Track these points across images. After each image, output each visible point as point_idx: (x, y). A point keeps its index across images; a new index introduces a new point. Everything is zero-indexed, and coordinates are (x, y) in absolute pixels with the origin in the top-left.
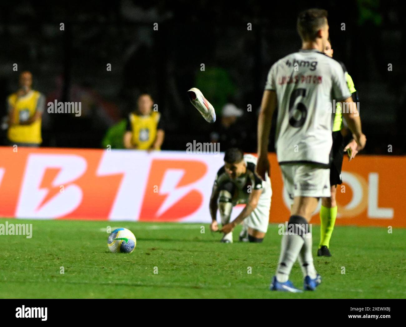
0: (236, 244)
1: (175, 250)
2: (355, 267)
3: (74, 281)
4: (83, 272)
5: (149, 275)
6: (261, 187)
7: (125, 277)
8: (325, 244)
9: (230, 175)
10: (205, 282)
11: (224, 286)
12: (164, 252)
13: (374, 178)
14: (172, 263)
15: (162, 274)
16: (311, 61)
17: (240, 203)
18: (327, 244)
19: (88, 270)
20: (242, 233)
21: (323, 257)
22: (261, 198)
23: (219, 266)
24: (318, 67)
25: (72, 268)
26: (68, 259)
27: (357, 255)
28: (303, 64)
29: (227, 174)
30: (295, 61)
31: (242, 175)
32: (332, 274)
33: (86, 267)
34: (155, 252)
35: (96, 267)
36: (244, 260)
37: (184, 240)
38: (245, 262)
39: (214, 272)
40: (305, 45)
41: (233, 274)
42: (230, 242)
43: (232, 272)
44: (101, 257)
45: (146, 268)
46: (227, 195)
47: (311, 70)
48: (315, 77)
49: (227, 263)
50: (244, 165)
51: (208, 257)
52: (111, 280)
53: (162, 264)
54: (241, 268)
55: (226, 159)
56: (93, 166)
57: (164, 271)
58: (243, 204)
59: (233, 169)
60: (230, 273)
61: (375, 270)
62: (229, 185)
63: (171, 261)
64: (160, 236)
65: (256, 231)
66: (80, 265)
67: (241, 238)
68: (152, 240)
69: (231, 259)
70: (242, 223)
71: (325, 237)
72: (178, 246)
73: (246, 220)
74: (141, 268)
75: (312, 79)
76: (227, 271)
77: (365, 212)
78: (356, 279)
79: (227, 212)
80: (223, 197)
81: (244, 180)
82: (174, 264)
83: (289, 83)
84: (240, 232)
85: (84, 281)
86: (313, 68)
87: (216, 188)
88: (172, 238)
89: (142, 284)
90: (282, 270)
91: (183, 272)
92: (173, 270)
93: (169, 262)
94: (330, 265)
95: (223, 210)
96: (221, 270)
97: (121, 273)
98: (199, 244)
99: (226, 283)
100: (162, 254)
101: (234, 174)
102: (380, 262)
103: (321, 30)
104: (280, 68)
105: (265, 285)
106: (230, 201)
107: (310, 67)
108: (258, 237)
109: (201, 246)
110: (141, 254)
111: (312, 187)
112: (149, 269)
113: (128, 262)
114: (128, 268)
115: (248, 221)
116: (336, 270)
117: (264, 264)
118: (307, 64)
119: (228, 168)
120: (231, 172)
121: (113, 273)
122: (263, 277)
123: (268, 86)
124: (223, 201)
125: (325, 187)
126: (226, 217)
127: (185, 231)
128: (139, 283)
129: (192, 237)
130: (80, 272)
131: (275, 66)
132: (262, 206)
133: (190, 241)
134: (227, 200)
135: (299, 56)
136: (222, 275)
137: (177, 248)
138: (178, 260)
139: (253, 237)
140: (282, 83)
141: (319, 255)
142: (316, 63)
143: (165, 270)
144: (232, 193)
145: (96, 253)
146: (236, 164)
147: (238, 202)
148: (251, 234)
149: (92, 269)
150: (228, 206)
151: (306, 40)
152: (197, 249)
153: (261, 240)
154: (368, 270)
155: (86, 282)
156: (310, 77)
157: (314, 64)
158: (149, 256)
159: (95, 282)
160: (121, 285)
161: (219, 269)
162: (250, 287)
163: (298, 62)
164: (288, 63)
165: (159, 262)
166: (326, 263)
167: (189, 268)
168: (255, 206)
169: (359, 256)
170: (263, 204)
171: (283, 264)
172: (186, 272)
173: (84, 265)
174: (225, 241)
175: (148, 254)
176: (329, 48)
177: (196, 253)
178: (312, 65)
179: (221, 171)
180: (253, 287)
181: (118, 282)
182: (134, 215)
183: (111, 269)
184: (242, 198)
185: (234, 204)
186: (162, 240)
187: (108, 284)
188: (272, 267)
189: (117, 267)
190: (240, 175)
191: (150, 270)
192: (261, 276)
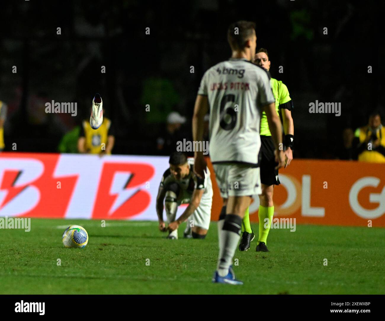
0: (181, 240)
1: (125, 245)
2: (290, 261)
3: (33, 274)
4: (42, 266)
5: (101, 269)
6: (204, 187)
7: (80, 270)
8: (262, 241)
9: (175, 177)
10: (153, 275)
11: (170, 279)
12: (115, 248)
13: (307, 180)
14: (122, 258)
15: (114, 267)
16: (239, 69)
17: (184, 203)
18: (265, 240)
19: (46, 264)
20: (186, 231)
21: (260, 252)
22: (203, 198)
23: (166, 260)
24: (245, 74)
25: (31, 262)
26: (27, 254)
27: (292, 250)
28: (231, 72)
29: (173, 176)
30: (225, 69)
31: (186, 177)
32: (269, 268)
33: (44, 261)
34: (107, 247)
35: (53, 261)
36: (189, 255)
37: (134, 237)
38: (189, 256)
39: (161, 266)
40: (235, 53)
41: (179, 267)
42: (175, 238)
43: (178, 266)
44: (57, 252)
45: (99, 262)
46: (173, 195)
47: (239, 77)
48: (243, 84)
49: (173, 258)
50: (188, 167)
51: (156, 252)
52: (67, 273)
53: (114, 258)
54: (186, 262)
55: (171, 162)
56: (50, 168)
57: (115, 265)
58: (186, 203)
59: (178, 170)
60: (176, 267)
61: (309, 264)
62: (174, 186)
63: (122, 255)
64: (111, 233)
65: (199, 228)
66: (39, 259)
67: (186, 235)
68: (105, 236)
69: (177, 254)
70: (185, 221)
71: (263, 234)
72: (128, 242)
73: (189, 218)
74: (94, 262)
75: (240, 86)
76: (173, 265)
77: (299, 210)
78: (292, 272)
79: (172, 211)
80: (169, 197)
81: (187, 181)
82: (125, 259)
83: (219, 89)
84: (184, 229)
85: (42, 274)
86: (241, 76)
87: (162, 188)
88: (122, 234)
89: (95, 276)
90: (222, 266)
91: (133, 266)
92: (123, 264)
93: (120, 256)
94: (267, 259)
95: (168, 209)
96: (167, 264)
97: (76, 267)
98: (147, 240)
99: (172, 276)
100: (114, 249)
101: (179, 175)
102: (313, 257)
103: (249, 40)
104: (211, 75)
105: (208, 278)
106: (175, 201)
107: (238, 75)
108: (201, 233)
109: (149, 242)
110: (94, 249)
111: (244, 188)
112: (101, 263)
113: (82, 256)
114: (83, 262)
115: (192, 219)
116: (273, 264)
117: (207, 258)
118: (235, 72)
119: (173, 170)
120: (176, 173)
121: (69, 267)
122: (206, 270)
123: (201, 92)
124: (169, 201)
125: (257, 186)
126: (171, 216)
127: (134, 228)
128: (92, 276)
129: (140, 234)
130: (39, 266)
131: (207, 73)
132: (204, 205)
133: (139, 237)
134: (173, 200)
135: (228, 65)
136: (168, 269)
137: (127, 244)
138: (128, 255)
139: (197, 234)
140: (213, 89)
141: (257, 251)
142: (244, 71)
143: (117, 264)
144: (177, 193)
145: (52, 248)
146: (180, 166)
147: (182, 202)
148: (195, 231)
149: (49, 263)
150: (173, 205)
151: (235, 49)
152: (145, 245)
153: (203, 237)
154: (302, 264)
155: (45, 275)
156: (238, 83)
157: (242, 72)
158: (101, 251)
159: (53, 275)
160: (76, 277)
161: (166, 263)
162: (194, 280)
163: (227, 70)
164: (218, 71)
165: (111, 256)
166: (263, 257)
167: (139, 262)
168: (198, 205)
169: (293, 251)
170: (206, 204)
171: (223, 261)
172: (135, 266)
173: (42, 259)
174: (171, 238)
175: (101, 249)
176: (266, 60)
177: (144, 249)
178: (240, 73)
179: (167, 174)
180: (197, 280)
181: (73, 275)
182: (87, 213)
183: (67, 263)
184: (186, 198)
185: (179, 204)
186: (113, 237)
187: (65, 277)
188: (214, 261)
189: (73, 262)
190: (184, 176)
191: (103, 263)
192: (204, 269)
